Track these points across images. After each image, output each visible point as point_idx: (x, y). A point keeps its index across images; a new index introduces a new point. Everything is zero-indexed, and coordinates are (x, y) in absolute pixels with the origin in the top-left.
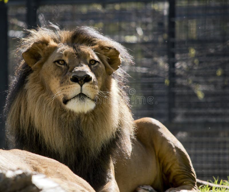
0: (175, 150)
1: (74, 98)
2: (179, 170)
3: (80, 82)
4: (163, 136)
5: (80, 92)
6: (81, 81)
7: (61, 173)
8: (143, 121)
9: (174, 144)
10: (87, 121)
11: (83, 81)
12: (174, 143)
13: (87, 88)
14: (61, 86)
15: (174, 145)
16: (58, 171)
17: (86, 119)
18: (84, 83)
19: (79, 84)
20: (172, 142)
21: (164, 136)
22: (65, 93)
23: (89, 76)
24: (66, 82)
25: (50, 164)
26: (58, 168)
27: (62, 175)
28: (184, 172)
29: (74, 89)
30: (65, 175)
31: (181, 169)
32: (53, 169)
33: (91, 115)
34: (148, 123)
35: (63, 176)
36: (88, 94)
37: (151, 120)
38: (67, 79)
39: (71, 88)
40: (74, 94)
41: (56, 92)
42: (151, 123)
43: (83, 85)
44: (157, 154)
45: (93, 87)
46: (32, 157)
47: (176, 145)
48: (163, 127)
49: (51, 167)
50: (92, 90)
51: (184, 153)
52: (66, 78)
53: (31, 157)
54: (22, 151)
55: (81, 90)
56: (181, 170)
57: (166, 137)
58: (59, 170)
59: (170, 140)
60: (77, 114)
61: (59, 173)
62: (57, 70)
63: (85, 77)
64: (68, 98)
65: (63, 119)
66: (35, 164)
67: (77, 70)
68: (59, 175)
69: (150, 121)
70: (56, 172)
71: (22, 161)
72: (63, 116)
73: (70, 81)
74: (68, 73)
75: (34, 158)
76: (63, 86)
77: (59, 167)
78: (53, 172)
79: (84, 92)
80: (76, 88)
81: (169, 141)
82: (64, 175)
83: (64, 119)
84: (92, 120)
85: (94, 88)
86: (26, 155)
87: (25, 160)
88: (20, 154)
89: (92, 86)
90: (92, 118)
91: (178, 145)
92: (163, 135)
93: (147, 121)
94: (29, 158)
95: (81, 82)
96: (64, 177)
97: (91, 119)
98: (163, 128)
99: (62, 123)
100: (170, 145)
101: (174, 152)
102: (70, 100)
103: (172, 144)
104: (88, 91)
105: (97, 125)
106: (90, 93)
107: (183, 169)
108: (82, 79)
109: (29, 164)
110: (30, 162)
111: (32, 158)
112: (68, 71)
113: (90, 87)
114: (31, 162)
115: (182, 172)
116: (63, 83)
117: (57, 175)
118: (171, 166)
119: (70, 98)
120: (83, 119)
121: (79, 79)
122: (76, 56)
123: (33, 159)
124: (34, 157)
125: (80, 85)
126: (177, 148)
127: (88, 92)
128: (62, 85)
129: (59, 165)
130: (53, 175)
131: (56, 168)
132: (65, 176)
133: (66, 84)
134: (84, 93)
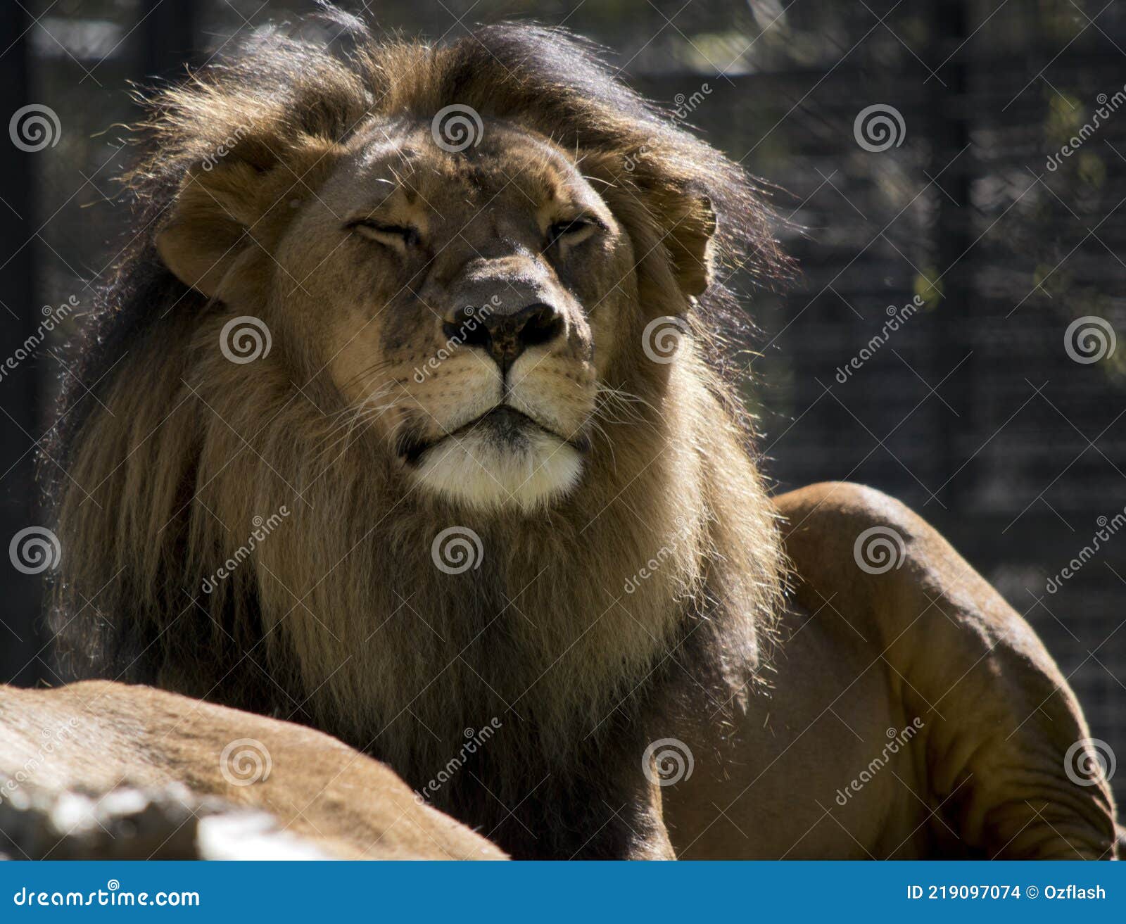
0: (995, 667)
1: (461, 431)
2: (1021, 775)
3: (498, 346)
4: (928, 584)
5: (495, 403)
6: (506, 338)
7: (348, 808)
8: (814, 500)
9: (989, 628)
10: (535, 557)
11: (513, 339)
12: (992, 622)
13: (541, 377)
14: (390, 362)
15: (994, 638)
16: (333, 795)
17: (530, 550)
18: (520, 352)
19: (494, 356)
20: (980, 620)
21: (933, 584)
22: (411, 404)
23: (549, 309)
24: (419, 341)
25: (285, 757)
26: (332, 782)
27: (358, 815)
28: (1047, 787)
29: (462, 383)
30: (375, 816)
31: (1029, 770)
32: (305, 787)
33: (556, 521)
34: (844, 510)
35: (362, 823)
36: (544, 413)
37: (860, 498)
38: (426, 324)
39: (449, 378)
40: (463, 410)
41: (366, 395)
42: (863, 511)
43: (516, 363)
44: (897, 687)
45: (568, 375)
46: (187, 721)
47: (1002, 635)
48: (926, 535)
49: (291, 777)
50: (566, 387)
51: (1049, 682)
52: (419, 320)
53: (178, 723)
54: (131, 688)
55: (504, 390)
56: (1031, 778)
57: (944, 589)
58: (337, 790)
59: (967, 608)
60: (479, 515)
61: (335, 807)
62: (369, 264)
63: (529, 315)
64: (427, 429)
65: (400, 547)
66: (198, 762)
67: (479, 275)
68: (340, 818)
69: (854, 503)
70: (322, 802)
71: (126, 750)
72: (398, 529)
73: (439, 335)
74: (430, 291)
75: (195, 732)
76: (401, 361)
77: (336, 770)
78: (304, 804)
79: (521, 400)
80: (474, 380)
81: (966, 613)
82: (368, 818)
83: (405, 551)
84: (565, 557)
85: (578, 380)
86: (150, 711)
87: (141, 747)
88: (113, 706)
89: (562, 365)
90: (566, 543)
91: (1013, 638)
92: (929, 579)
93: (838, 501)
94: (165, 728)
95: (504, 348)
96: (369, 827)
97: (558, 546)
98: (926, 541)
99: (393, 568)
100: (972, 637)
101: (989, 678)
102: (441, 440)
103: (982, 630)
104: (543, 393)
105: (591, 580)
106: (554, 407)
107: (1038, 771)
108: (510, 328)
109: (166, 767)
110: (170, 755)
111: (186, 729)
112: (431, 279)
113: (557, 372)
114: (176, 751)
115: (1037, 785)
116: (404, 347)
117: (328, 819)
118: (977, 753)
119: (442, 434)
120: (514, 549)
121: (493, 331)
122: (472, 192)
123: (187, 736)
124: (195, 724)
125: (497, 362)
126: (1005, 651)
127: (541, 401)
128: (397, 359)
129: (337, 760)
130: (303, 821)
131: (317, 780)
132: (376, 824)
133: (419, 356)
134: (520, 409)
